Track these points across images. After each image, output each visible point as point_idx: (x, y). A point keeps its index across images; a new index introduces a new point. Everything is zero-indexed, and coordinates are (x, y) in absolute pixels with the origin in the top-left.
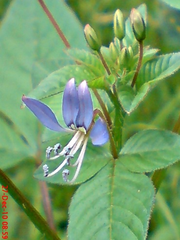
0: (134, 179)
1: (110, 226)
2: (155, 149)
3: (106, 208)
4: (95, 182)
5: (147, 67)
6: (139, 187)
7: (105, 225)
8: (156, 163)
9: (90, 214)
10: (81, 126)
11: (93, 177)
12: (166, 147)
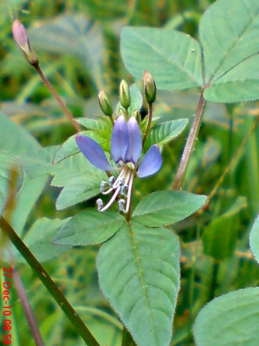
0: (155, 232)
1: (140, 274)
2: (167, 207)
3: (132, 260)
4: (116, 239)
5: (152, 133)
6: (161, 237)
7: (135, 274)
8: (172, 217)
9: (118, 266)
10: (129, 162)
11: (113, 236)
12: (178, 204)
